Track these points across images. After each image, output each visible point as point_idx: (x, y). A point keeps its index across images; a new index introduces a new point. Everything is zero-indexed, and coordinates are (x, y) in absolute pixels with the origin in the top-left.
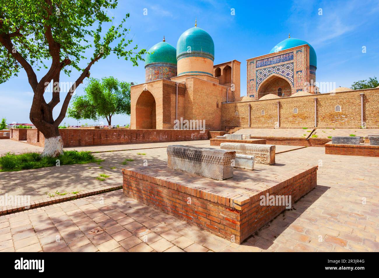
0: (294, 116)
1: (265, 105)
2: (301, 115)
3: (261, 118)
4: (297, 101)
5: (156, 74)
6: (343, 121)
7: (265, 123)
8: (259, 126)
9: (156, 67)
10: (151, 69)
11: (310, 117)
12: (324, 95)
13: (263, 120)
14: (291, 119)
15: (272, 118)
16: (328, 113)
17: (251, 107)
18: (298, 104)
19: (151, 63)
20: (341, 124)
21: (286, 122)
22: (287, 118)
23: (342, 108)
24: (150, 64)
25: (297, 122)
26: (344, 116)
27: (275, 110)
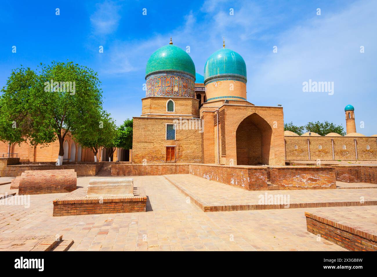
0: (319, 151)
1: (298, 140)
2: (324, 150)
3: (294, 152)
4: (321, 140)
5: (184, 87)
6: (347, 156)
7: (298, 156)
8: (294, 159)
9: (184, 78)
10: (177, 78)
11: (329, 152)
12: (336, 138)
13: (296, 153)
14: (317, 153)
15: (303, 151)
16: (339, 150)
17: (285, 142)
18: (321, 142)
19: (178, 70)
20: (347, 158)
21: (314, 156)
22: (314, 152)
23: (346, 147)
24: (176, 72)
25: (321, 156)
26: (348, 153)
27: (305, 145)
